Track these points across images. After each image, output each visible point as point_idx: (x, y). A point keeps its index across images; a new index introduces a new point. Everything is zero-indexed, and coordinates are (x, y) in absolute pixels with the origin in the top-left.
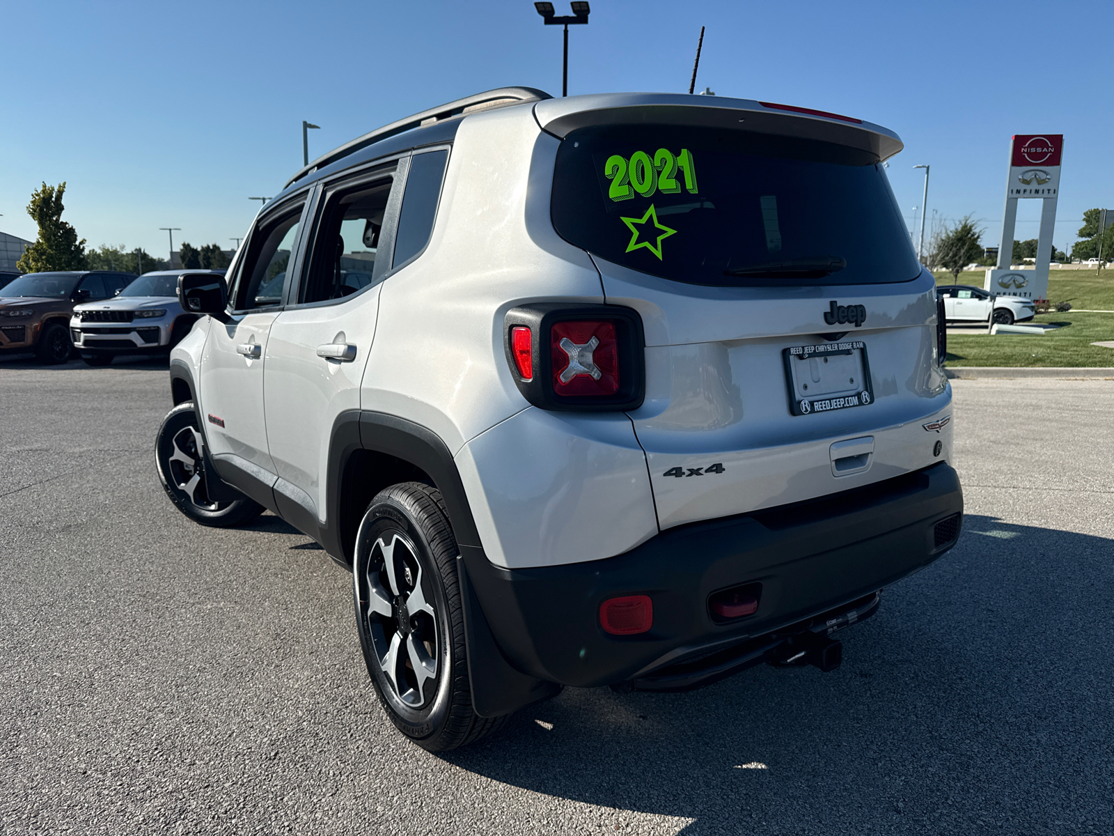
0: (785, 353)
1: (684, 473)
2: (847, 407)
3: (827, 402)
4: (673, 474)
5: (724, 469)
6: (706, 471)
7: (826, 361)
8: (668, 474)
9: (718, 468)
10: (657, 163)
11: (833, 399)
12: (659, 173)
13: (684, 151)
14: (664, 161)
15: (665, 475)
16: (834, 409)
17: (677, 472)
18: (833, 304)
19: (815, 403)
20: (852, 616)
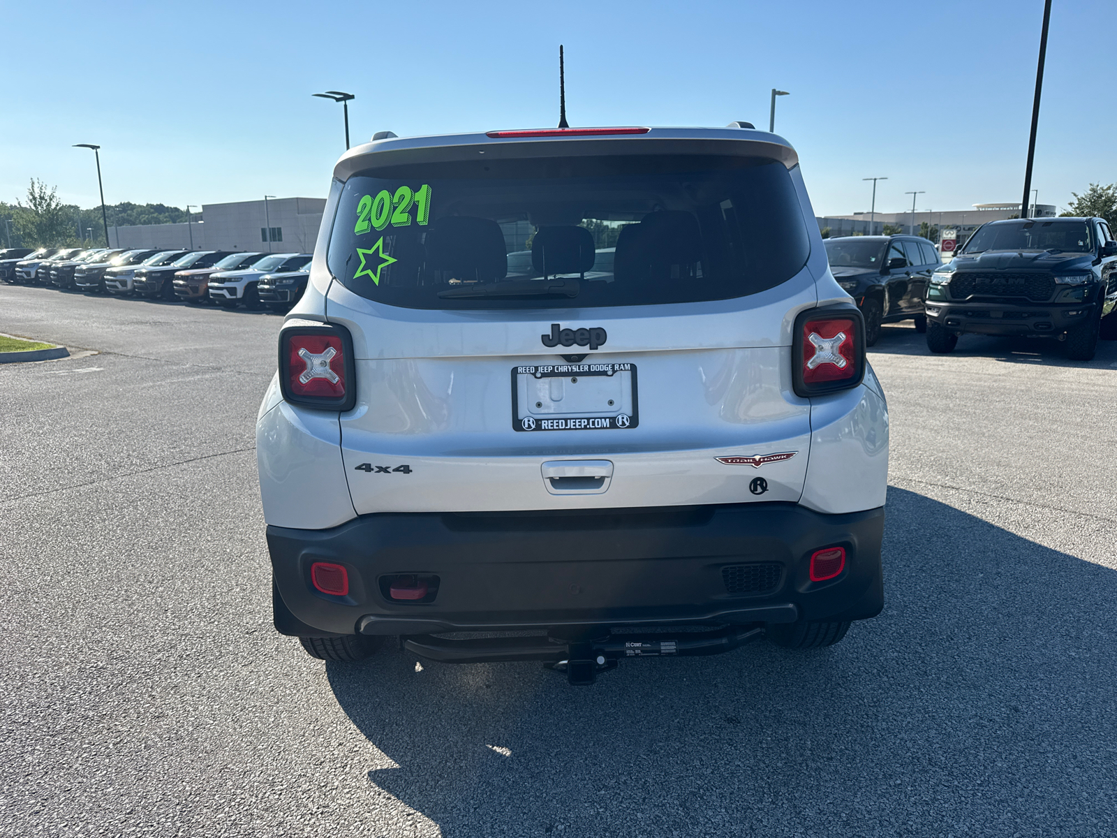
0: (515, 372)
1: (373, 470)
2: (590, 428)
3: (560, 421)
4: (363, 469)
5: (411, 471)
6: (394, 470)
7: (574, 381)
8: (359, 468)
9: (406, 469)
10: (396, 200)
11: (570, 419)
12: (395, 208)
13: (425, 187)
14: (402, 197)
15: (356, 469)
16: (570, 429)
17: (368, 468)
18: (555, 327)
19: (543, 422)
20: (668, 647)
